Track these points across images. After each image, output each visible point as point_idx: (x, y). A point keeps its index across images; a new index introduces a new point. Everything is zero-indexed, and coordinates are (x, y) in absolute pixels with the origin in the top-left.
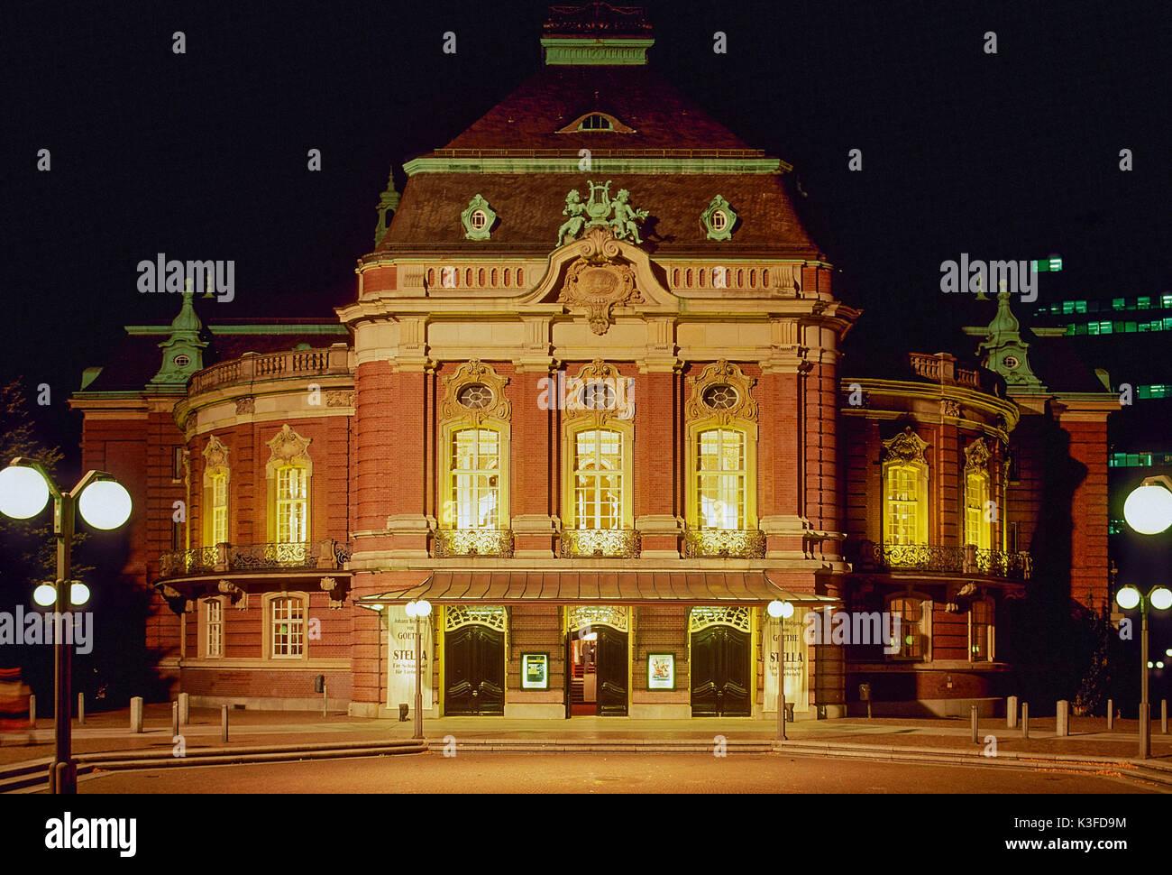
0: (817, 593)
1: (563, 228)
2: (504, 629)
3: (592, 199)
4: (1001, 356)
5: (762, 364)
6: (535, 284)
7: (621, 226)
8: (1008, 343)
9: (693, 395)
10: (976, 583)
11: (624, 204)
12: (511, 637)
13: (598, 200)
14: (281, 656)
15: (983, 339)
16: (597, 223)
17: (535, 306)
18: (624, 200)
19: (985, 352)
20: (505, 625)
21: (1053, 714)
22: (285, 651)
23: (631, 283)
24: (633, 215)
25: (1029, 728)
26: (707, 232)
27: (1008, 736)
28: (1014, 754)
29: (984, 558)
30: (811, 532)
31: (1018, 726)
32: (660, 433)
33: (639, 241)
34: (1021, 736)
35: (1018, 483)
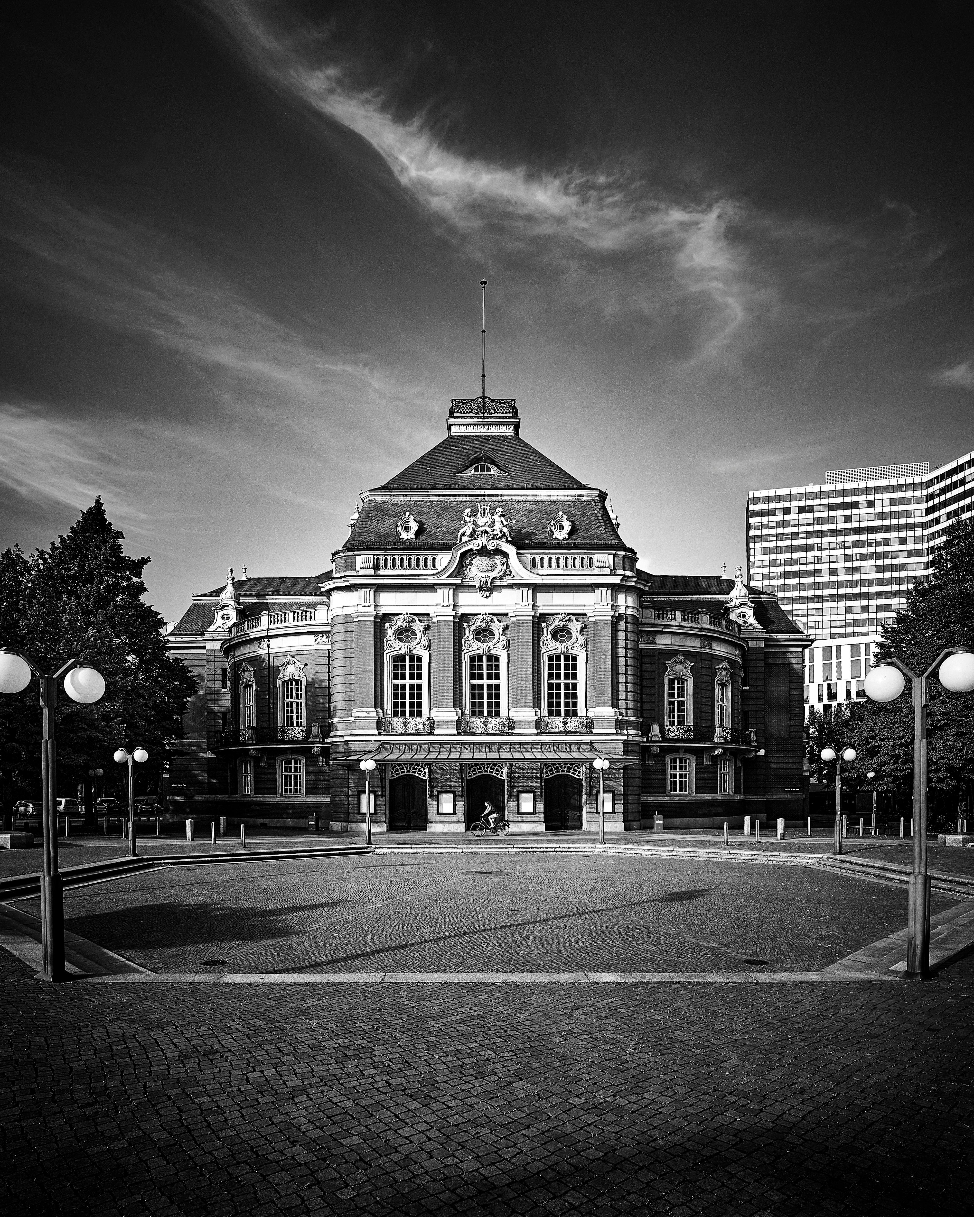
0: (624, 755)
1: (461, 531)
2: (427, 777)
3: (479, 514)
4: (738, 611)
5: (588, 615)
6: (444, 567)
7: (498, 530)
8: (741, 604)
9: (545, 634)
10: (723, 748)
11: (500, 516)
12: (430, 782)
13: (484, 514)
14: (288, 794)
15: (726, 602)
16: (482, 529)
17: (443, 580)
18: (499, 514)
19: (728, 610)
20: (427, 776)
21: (775, 827)
22: (291, 791)
23: (505, 566)
24: (505, 523)
25: (760, 835)
26: (553, 534)
27: (745, 840)
28: (752, 852)
29: (728, 733)
30: (620, 718)
31: (752, 834)
32: (524, 658)
33: (510, 539)
34: (754, 841)
35: (748, 688)
